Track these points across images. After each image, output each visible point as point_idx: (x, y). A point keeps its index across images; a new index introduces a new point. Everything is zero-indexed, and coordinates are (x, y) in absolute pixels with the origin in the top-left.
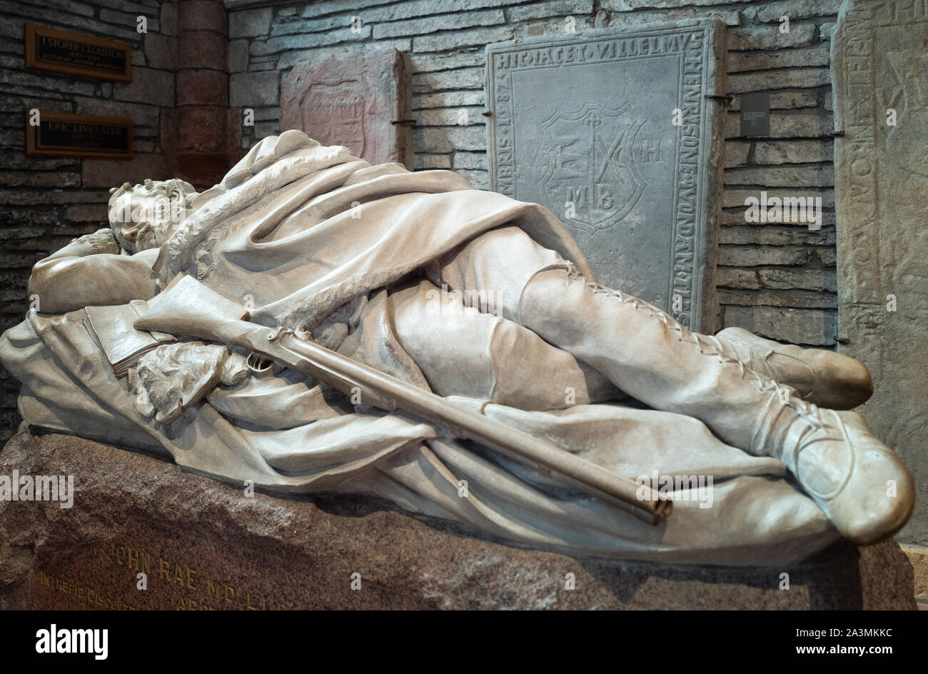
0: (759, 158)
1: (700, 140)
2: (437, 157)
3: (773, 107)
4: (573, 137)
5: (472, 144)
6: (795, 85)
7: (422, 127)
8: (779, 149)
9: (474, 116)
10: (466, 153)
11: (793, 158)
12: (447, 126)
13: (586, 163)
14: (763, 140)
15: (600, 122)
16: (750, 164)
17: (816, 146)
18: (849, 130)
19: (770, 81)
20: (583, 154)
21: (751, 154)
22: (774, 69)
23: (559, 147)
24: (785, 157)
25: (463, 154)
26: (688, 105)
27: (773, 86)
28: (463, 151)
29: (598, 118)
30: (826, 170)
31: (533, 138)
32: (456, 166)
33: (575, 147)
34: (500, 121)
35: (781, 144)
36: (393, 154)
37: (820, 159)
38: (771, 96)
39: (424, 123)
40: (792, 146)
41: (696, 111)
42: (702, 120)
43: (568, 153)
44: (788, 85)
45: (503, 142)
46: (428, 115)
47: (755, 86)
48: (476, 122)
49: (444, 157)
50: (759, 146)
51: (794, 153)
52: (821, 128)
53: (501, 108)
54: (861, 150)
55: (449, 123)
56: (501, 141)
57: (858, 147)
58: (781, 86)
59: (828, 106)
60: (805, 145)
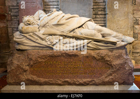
0: (97, 17)
8: (99, 16)
11: (101, 17)
16: (96, 18)
17: (104, 15)
21: (96, 16)
22: (99, 5)
26: (89, 9)
30: (105, 19)
34: (62, 10)
37: (104, 17)
38: (98, 9)
40: (101, 15)
42: (91, 11)
46: (47, 9)
50: (97, 15)
51: (101, 16)
52: (104, 13)
53: (62, 8)
55: (51, 10)
57: (109, 15)
58: (100, 7)
59: (105, 10)
60: (102, 15)
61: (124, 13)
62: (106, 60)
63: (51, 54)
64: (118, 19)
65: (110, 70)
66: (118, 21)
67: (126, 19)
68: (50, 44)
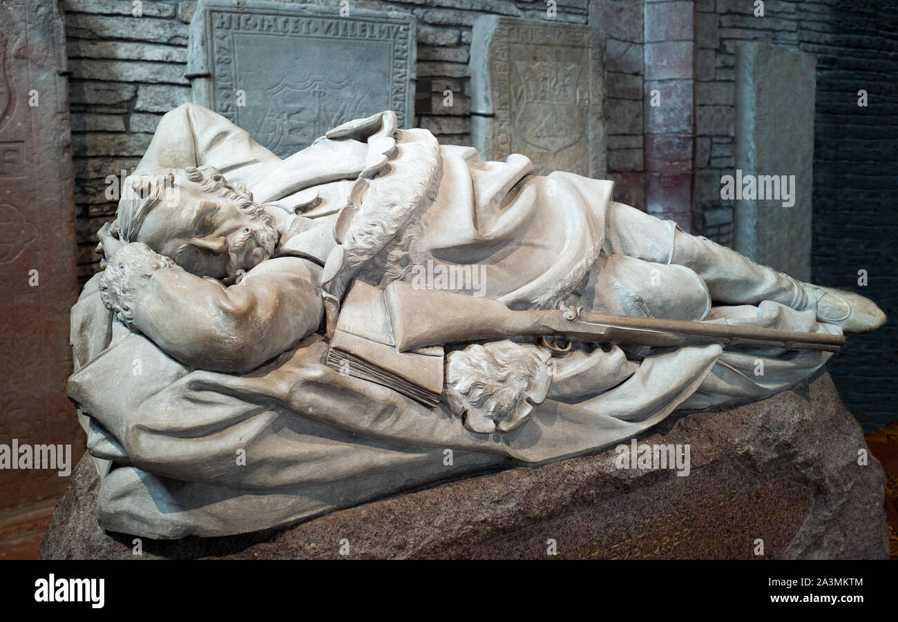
1: (406, 115)
2: (105, 118)
3: (434, 90)
4: (299, 105)
5: (156, 104)
6: (448, 75)
7: (83, 80)
8: (436, 123)
9: (158, 73)
10: (148, 115)
11: (445, 132)
12: (120, 82)
13: (312, 131)
14: (427, 115)
15: (325, 94)
17: (459, 121)
18: (497, 112)
19: (432, 70)
20: (309, 122)
22: (434, 61)
23: (285, 115)
24: (440, 129)
25: (144, 116)
26: (397, 85)
27: (434, 74)
28: (144, 112)
29: (322, 90)
30: (466, 140)
31: (258, 104)
32: (134, 128)
33: (301, 115)
34: (220, 84)
35: (438, 119)
36: (61, 113)
37: (460, 131)
38: (434, 81)
39: (86, 75)
40: (445, 121)
41: (403, 90)
42: (407, 98)
43: (294, 121)
44: (443, 74)
45: (225, 107)
46: (91, 65)
47: (422, 72)
48: (161, 80)
49: (115, 117)
50: (423, 121)
51: (446, 127)
52: (463, 108)
53: (222, 70)
54: (503, 127)
55: (123, 79)
56: (222, 105)
57: (501, 125)
58: (438, 74)
59: (467, 92)
60: (452, 121)
61: (569, 112)
62: (800, 459)
63: (500, 509)
64: (542, 142)
65: (809, 517)
66: (542, 155)
67: (575, 142)
68: (490, 425)
